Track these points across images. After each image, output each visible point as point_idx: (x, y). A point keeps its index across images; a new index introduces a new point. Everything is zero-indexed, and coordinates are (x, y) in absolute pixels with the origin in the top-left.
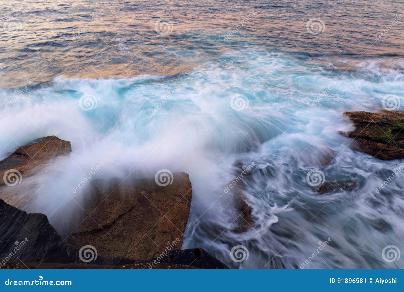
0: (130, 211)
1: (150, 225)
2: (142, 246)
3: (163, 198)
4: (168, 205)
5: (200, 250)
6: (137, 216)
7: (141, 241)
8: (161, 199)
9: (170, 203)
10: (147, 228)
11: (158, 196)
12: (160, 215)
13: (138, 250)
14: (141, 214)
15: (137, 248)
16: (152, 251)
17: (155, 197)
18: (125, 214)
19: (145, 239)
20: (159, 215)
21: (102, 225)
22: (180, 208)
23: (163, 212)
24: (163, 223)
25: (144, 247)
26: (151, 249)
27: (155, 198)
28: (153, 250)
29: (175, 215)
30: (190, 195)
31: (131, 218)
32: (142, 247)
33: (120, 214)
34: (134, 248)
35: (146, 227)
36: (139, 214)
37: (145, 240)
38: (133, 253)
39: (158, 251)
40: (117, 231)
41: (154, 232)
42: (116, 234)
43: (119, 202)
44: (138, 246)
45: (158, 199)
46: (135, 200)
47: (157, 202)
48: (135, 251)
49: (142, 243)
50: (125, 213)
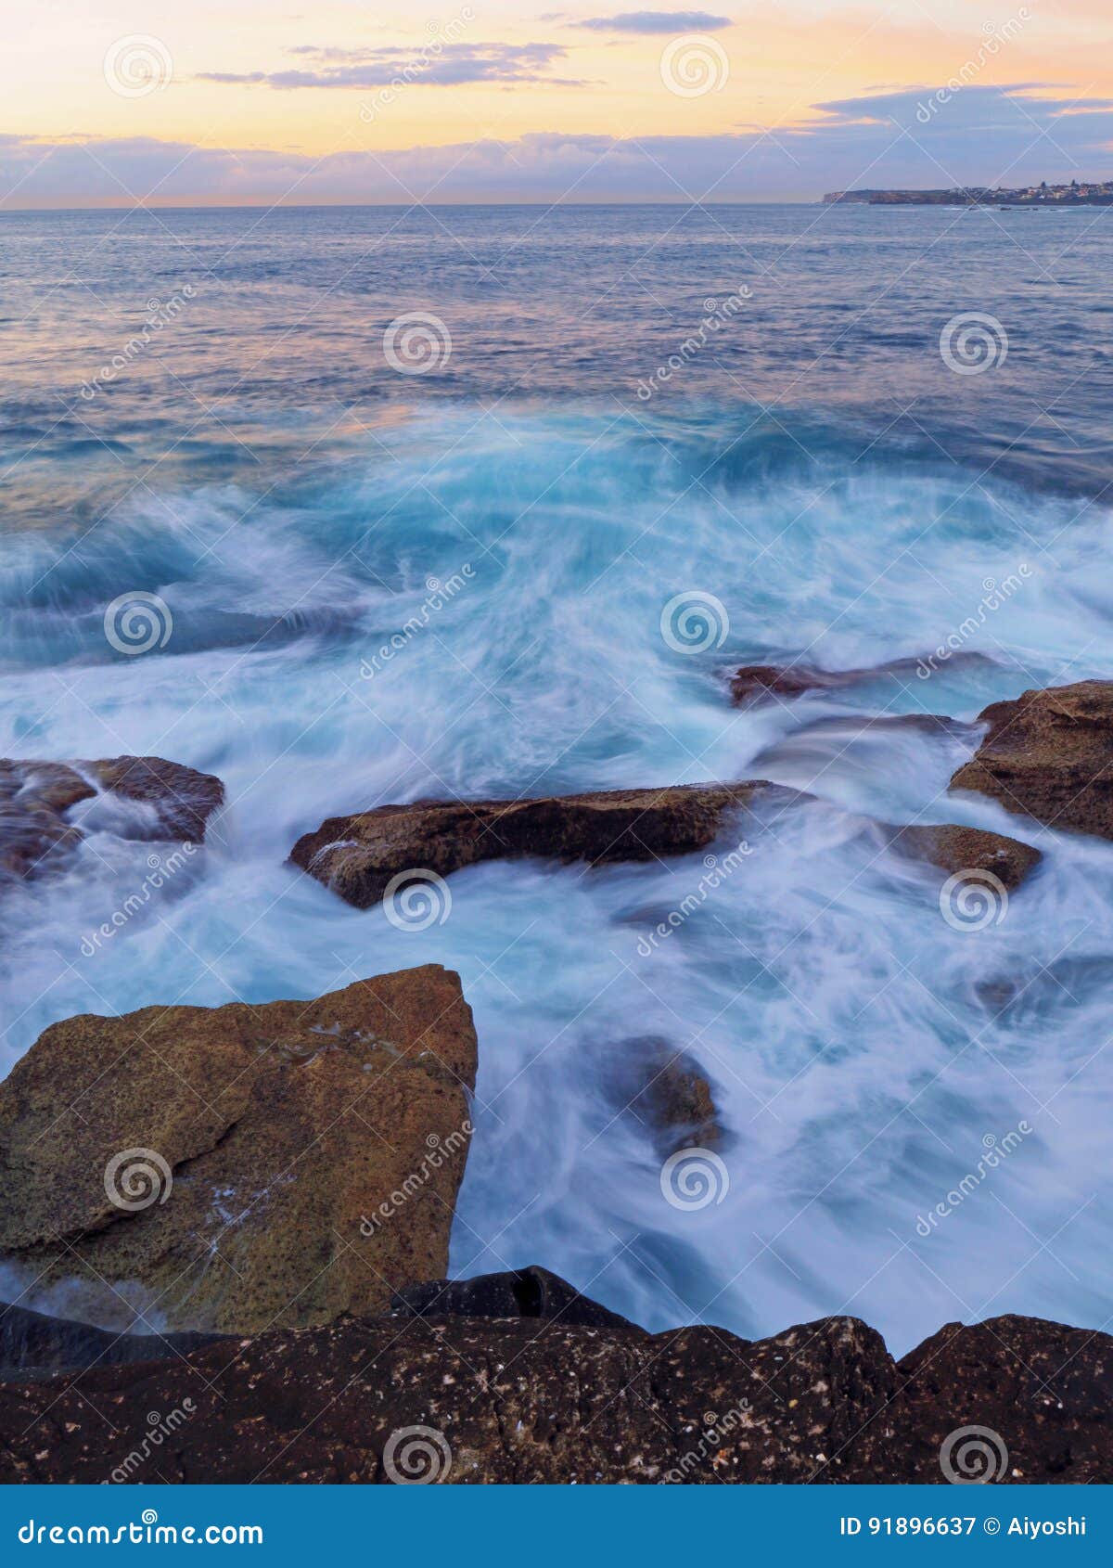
0: (219, 1143)
1: (307, 1199)
2: (278, 1289)
3: (356, 1081)
4: (380, 1109)
5: (536, 1276)
6: (250, 1161)
7: (274, 1268)
8: (352, 1083)
9: (389, 1098)
10: (295, 1212)
11: (337, 1072)
12: (348, 1153)
13: (260, 1310)
14: (265, 1151)
15: (257, 1298)
16: (321, 1309)
17: (322, 1077)
18: (200, 1155)
19: (289, 1259)
20: (344, 1152)
21: (103, 1211)
22: (430, 1115)
23: (361, 1138)
24: (362, 1184)
25: (284, 1295)
26: (318, 1303)
27: (324, 1081)
28: (326, 1305)
29: (410, 1149)
30: (470, 1061)
31: (225, 1171)
32: (277, 1295)
33: (181, 1159)
34: (244, 1304)
35: (294, 1207)
36: (260, 1152)
37: (290, 1263)
38: (242, 1325)
39: (345, 1308)
40: (168, 1231)
41: (327, 1224)
42: (166, 1248)
43: (173, 1106)
44: (260, 1292)
45: (337, 1085)
46: (242, 1094)
47: (333, 1099)
48: (246, 1316)
49: (275, 1276)
50: (201, 1151)
